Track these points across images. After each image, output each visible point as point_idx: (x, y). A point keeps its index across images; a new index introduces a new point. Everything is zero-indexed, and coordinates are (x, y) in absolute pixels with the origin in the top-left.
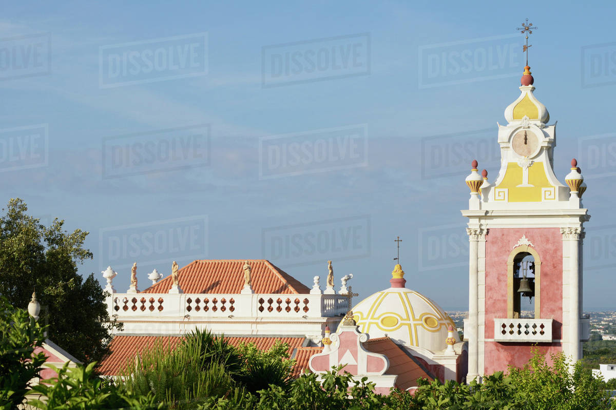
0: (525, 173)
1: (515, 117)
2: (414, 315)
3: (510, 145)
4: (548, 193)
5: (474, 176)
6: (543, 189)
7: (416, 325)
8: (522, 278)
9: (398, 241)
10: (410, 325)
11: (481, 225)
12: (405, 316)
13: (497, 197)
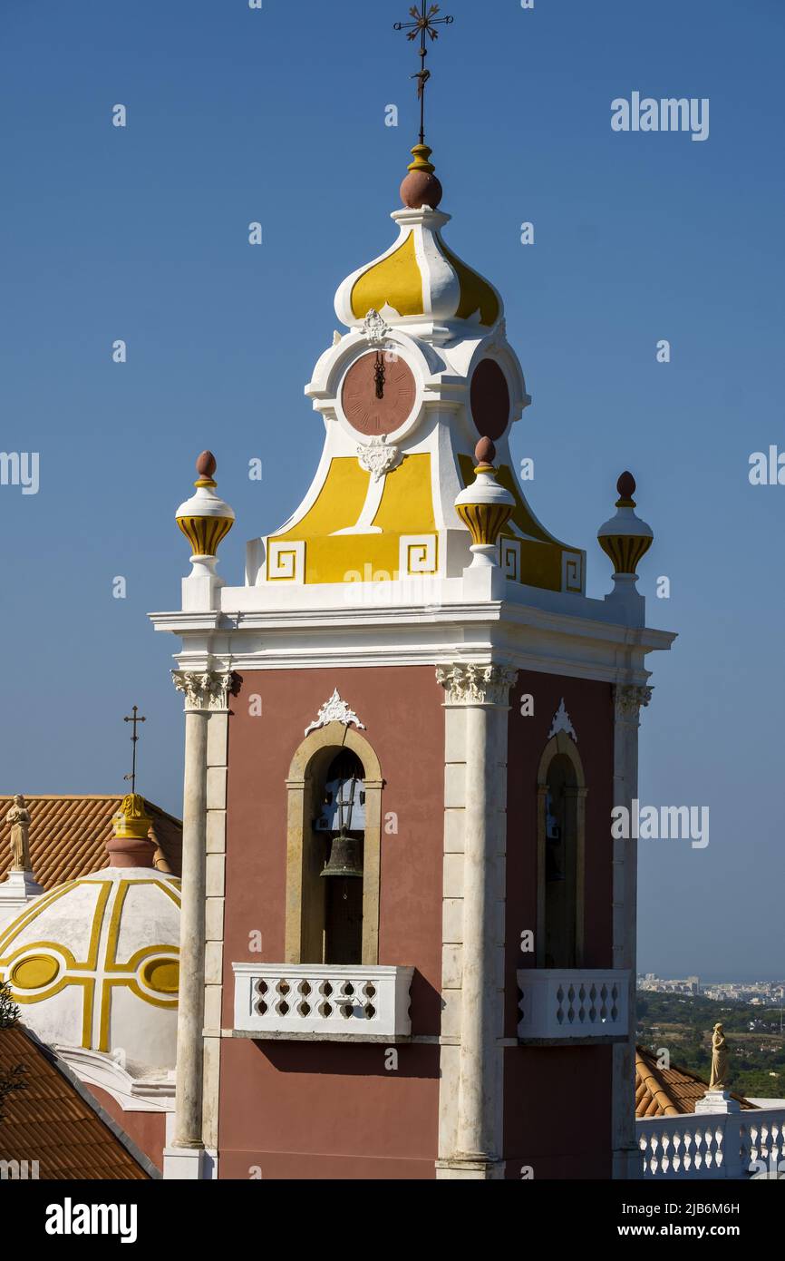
0: (375, 489)
1: (357, 312)
2: (113, 952)
3: (336, 403)
4: (417, 553)
5: (197, 504)
6: (405, 541)
7: (109, 984)
8: (336, 834)
9: (135, 719)
10: (90, 985)
11: (213, 663)
12: (82, 955)
13: (274, 572)
